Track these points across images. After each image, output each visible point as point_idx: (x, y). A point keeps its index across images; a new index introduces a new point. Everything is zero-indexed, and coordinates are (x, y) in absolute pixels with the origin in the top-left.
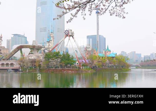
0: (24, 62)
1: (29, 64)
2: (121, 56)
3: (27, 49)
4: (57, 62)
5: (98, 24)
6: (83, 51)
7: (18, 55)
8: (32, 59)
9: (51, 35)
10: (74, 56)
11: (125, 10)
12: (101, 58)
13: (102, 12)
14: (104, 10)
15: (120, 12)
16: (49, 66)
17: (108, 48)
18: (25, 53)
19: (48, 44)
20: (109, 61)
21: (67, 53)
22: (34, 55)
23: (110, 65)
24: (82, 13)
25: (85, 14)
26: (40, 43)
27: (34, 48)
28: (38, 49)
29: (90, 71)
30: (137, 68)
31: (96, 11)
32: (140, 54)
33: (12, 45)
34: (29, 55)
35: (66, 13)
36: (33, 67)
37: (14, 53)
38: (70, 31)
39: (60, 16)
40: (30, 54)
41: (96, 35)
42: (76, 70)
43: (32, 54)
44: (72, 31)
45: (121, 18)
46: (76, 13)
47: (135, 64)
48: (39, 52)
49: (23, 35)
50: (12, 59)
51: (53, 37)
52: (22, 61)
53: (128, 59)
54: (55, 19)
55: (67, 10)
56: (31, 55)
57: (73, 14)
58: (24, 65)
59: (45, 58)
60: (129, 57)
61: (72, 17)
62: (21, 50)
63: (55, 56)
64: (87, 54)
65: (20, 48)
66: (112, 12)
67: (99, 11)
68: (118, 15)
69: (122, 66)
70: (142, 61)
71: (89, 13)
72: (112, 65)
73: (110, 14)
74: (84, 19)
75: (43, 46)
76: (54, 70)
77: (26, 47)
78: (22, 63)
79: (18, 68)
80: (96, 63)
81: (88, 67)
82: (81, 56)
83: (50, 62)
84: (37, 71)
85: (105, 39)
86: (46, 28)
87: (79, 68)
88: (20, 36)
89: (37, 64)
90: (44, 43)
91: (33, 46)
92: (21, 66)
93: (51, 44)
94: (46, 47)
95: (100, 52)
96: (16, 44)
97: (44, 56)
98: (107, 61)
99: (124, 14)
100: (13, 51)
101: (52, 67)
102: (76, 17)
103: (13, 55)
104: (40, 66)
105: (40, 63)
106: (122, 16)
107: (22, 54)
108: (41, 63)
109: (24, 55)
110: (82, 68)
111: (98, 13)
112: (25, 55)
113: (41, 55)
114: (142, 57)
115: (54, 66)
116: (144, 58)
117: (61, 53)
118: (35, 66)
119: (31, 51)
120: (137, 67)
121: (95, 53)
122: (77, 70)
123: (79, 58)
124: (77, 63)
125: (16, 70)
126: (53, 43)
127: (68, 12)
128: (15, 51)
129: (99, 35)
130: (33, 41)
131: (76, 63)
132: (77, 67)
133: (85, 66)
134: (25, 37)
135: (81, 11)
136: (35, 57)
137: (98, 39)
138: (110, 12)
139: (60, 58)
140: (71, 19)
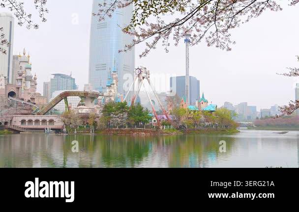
0: (70, 118)
1: (78, 121)
2: (224, 109)
3: (75, 97)
4: (123, 118)
5: (187, 58)
6: (164, 100)
7: (61, 107)
8: (83, 113)
9: (114, 76)
10: (150, 109)
11: (231, 38)
12: (192, 113)
13: (195, 40)
14: (198, 38)
15: (224, 41)
16: (110, 124)
17: (203, 97)
18: (73, 104)
19: (108, 90)
20: (205, 117)
21: (139, 104)
22: (86, 107)
23: (206, 123)
24: (163, 42)
25: (169, 44)
26: (96, 89)
27: (85, 96)
28: (93, 97)
29: (175, 133)
30: (249, 129)
31: (184, 38)
32: (255, 107)
33: (52, 91)
34: (78, 107)
35: (139, 42)
36: (85, 126)
37: (55, 104)
38: (143, 70)
39: (130, 47)
40: (79, 105)
41: (185, 77)
42: (152, 131)
43: (82, 105)
44: (147, 70)
45: (225, 49)
46: (155, 43)
47: (247, 123)
48: (94, 102)
49: (69, 75)
50: (51, 113)
51: (116, 79)
52: (67, 116)
53: (235, 115)
54: (122, 51)
55: (141, 38)
56: (81, 107)
57: (150, 44)
58: (71, 123)
59: (103, 111)
60: (237, 112)
61: (148, 49)
62: (67, 99)
63: (119, 109)
64: (171, 106)
65: (65, 96)
66: (210, 40)
67: (190, 38)
68: (219, 45)
69: (225, 126)
70: (257, 118)
71: (175, 42)
72: (210, 123)
73: (207, 44)
74: (167, 51)
75: (101, 92)
76: (117, 130)
77: (74, 94)
78: (66, 120)
79: (60, 127)
80: (183, 120)
81: (172, 127)
82: (160, 108)
83: (112, 117)
84: (91, 132)
85: (198, 82)
86: (105, 64)
87: (158, 128)
88: (64, 78)
89: (90, 121)
90: (102, 88)
91: (85, 94)
92: (66, 125)
93: (113, 90)
94: (105, 94)
95: (191, 104)
96: (57, 90)
97: (102, 109)
98: (202, 118)
99: (229, 44)
100: (53, 101)
101: (114, 127)
102: (154, 48)
103: (54, 106)
104: (95, 124)
105: (95, 120)
106: (227, 48)
107: (68, 105)
108: (97, 120)
109: (70, 107)
110: (161, 127)
111: (187, 41)
112: (72, 107)
113: (97, 107)
114: (257, 112)
115: (118, 124)
116: (261, 113)
117: (129, 104)
118: (87, 123)
119: (81, 101)
120: (250, 127)
121: (183, 105)
122: (154, 132)
123: (157, 113)
124: (155, 121)
125: (58, 131)
126: (116, 88)
127: (142, 40)
128: (57, 101)
129: (190, 75)
130: (85, 85)
131: (153, 121)
132: (153, 127)
133: (166, 125)
134: (72, 78)
135: (162, 39)
136: (87, 110)
137: (187, 83)
138: (208, 41)
139: (128, 112)
140: (147, 51)
